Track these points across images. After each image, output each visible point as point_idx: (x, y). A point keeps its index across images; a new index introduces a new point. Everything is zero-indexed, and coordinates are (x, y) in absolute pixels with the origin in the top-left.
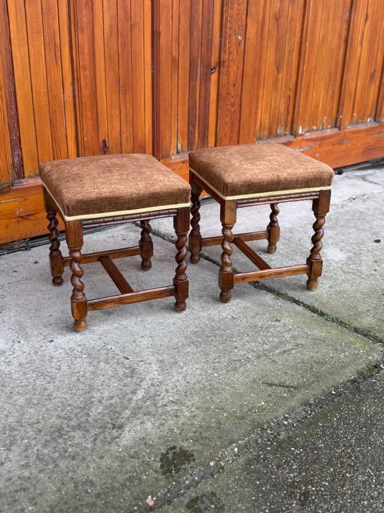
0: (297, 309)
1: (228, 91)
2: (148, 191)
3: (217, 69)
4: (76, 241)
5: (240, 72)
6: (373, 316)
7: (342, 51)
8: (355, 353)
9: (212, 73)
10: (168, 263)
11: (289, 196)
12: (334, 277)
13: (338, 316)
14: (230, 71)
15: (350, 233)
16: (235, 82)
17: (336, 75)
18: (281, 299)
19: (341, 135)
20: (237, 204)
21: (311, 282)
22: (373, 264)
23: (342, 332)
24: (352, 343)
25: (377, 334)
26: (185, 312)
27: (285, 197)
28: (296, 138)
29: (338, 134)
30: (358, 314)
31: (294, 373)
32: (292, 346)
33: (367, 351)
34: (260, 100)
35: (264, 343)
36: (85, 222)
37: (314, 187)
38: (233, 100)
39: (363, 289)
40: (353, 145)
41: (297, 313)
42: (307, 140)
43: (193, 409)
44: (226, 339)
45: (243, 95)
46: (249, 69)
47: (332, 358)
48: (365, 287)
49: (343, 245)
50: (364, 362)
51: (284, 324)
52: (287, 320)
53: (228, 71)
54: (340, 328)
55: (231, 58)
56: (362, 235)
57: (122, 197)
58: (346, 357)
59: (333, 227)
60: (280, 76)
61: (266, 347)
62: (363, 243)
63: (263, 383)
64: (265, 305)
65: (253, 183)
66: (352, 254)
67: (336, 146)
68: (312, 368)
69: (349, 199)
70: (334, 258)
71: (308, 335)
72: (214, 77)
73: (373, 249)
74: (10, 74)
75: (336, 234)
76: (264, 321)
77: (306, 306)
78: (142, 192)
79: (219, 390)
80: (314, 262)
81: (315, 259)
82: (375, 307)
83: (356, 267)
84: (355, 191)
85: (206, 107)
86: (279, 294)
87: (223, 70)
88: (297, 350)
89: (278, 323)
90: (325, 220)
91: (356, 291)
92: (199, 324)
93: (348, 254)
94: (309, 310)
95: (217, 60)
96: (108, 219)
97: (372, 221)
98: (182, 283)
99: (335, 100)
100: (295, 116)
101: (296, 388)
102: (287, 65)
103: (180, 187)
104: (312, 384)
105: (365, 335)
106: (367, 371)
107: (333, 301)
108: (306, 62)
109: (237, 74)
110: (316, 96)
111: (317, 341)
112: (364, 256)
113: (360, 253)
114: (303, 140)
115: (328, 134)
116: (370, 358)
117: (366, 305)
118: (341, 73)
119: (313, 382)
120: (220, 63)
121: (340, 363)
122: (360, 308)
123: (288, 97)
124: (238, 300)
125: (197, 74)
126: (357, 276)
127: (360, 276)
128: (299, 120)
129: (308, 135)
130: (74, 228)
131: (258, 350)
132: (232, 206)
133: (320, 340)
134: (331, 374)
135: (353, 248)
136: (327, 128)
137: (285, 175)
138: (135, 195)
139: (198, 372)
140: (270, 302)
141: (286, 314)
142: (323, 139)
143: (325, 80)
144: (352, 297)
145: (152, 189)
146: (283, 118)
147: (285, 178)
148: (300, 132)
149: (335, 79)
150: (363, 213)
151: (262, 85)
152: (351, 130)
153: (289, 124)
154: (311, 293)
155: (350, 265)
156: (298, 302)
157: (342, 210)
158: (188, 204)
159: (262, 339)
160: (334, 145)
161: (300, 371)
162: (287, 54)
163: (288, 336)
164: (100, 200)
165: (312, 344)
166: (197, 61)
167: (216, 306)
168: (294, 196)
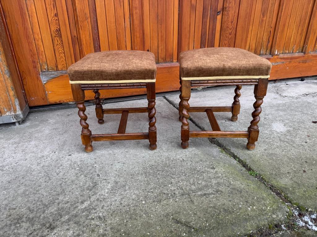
0: (232, 162)
1: (227, 26)
2: (123, 69)
3: (221, 12)
4: (77, 97)
5: (236, 14)
6: (291, 178)
7: (311, 5)
8: (262, 209)
9: (217, 15)
10: (167, 119)
11: (233, 81)
12: (271, 143)
13: (262, 173)
14: (229, 14)
15: (296, 115)
16: (232, 21)
17: (305, 20)
18: (224, 152)
19: (305, 57)
20: (191, 83)
21: (250, 144)
22: (306, 138)
23: (259, 187)
24: (263, 199)
25: (289, 195)
26: (155, 151)
27: (230, 81)
28: (273, 56)
29: (304, 56)
30: (279, 174)
31: (202, 216)
32: (213, 191)
33: (273, 209)
34: (250, 32)
35: (194, 184)
36: (83, 86)
37: (254, 75)
38: (230, 31)
39: (291, 155)
40: (313, 63)
41: (231, 165)
42: (281, 58)
43: (108, 228)
44: (169, 175)
45: (238, 29)
46: (242, 13)
47: (240, 209)
48: (293, 154)
49: (287, 121)
50: (267, 219)
51: (216, 172)
52: (220, 170)
53: (228, 13)
54: (259, 183)
55: (230, 6)
56: (304, 117)
57: (105, 71)
58: (253, 210)
59: (285, 110)
60: (265, 18)
61: (193, 187)
62: (303, 122)
63: (173, 219)
64: (210, 155)
65: (203, 69)
66: (291, 129)
67: (301, 64)
68: (219, 215)
69: (303, 95)
70: (276, 130)
71: (230, 184)
72: (219, 17)
73: (309, 127)
74: (94, 11)
75: (285, 115)
76: (203, 167)
77: (240, 161)
78: (119, 69)
79: (137, 216)
80: (252, 131)
81: (253, 129)
82: (295, 171)
83: (292, 138)
84: (309, 91)
85: (213, 35)
86: (226, 149)
87: (225, 13)
88: (215, 196)
89: (212, 170)
90: (263, 102)
91: (285, 156)
92: (158, 160)
93: (289, 128)
94: (242, 164)
95: (222, 7)
96: (98, 85)
97: (315, 109)
98: (152, 132)
99: (303, 35)
100: (273, 43)
101: (196, 230)
102: (270, 12)
103: (147, 68)
104: (211, 229)
105: (278, 194)
106: (267, 228)
107: (263, 160)
108: (283, 10)
109: (234, 16)
110: (290, 32)
111: (235, 191)
112: (301, 131)
113: (299, 128)
114: (278, 58)
115: (296, 56)
116: (274, 216)
117: (289, 168)
118: (309, 19)
119: (213, 228)
120: (223, 9)
121: (245, 215)
122: (283, 170)
123: (269, 32)
124: (194, 148)
125: (208, 15)
126: (290, 144)
127: (292, 145)
128: (276, 46)
129: (281, 56)
130: (76, 89)
131: (186, 189)
132: (187, 85)
133: (238, 190)
134: (232, 224)
135: (294, 125)
136: (296, 53)
137: (230, 64)
138: (114, 70)
139: (134, 196)
140: (215, 154)
141: (222, 164)
142: (292, 58)
143: (296, 23)
144: (279, 160)
145: (127, 68)
146: (265, 44)
147: (229, 67)
148: (276, 53)
149: (305, 22)
150: (310, 103)
151: (251, 23)
152: (313, 55)
153: (269, 48)
154: (248, 152)
155: (287, 136)
156: (235, 157)
157: (295, 101)
158: (153, 80)
159: (194, 180)
160: (299, 63)
161: (207, 215)
162: (270, 5)
163: (214, 182)
164: (90, 72)
165: (229, 193)
166: (208, 8)
167: (177, 150)
168: (237, 81)
